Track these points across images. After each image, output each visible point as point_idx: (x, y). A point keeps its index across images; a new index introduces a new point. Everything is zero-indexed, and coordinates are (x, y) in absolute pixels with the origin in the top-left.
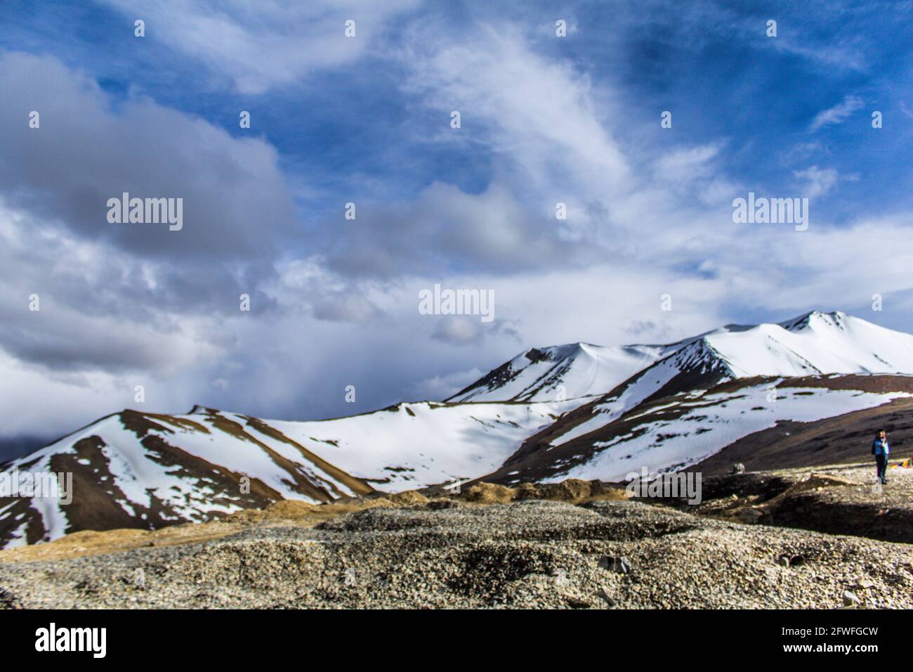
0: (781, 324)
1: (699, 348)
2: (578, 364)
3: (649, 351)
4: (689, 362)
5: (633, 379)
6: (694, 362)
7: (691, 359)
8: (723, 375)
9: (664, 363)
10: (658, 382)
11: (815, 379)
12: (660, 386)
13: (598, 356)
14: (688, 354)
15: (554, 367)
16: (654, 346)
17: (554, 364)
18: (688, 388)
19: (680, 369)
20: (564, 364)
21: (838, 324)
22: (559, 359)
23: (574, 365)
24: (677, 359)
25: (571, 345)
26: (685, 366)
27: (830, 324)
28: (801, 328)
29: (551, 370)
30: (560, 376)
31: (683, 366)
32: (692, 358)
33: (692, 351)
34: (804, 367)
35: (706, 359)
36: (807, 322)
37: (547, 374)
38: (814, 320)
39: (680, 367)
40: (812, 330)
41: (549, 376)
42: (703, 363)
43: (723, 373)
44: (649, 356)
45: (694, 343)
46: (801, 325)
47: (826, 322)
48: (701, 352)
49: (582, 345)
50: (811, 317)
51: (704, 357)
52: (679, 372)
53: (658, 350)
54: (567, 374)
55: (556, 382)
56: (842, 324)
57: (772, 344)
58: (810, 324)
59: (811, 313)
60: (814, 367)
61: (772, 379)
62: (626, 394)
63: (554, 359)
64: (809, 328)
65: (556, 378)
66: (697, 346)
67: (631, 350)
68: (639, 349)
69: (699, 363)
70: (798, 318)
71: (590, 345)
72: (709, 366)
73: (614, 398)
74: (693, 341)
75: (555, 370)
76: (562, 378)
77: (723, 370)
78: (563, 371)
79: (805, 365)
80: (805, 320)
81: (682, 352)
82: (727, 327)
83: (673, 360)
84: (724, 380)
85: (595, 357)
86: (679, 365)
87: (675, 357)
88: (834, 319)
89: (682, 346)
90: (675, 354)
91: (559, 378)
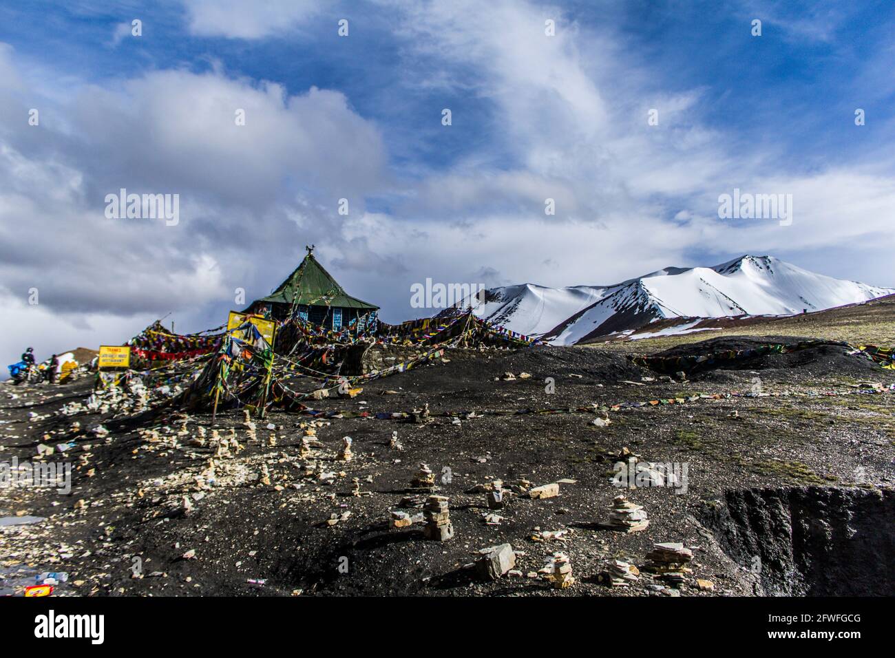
0: (714, 269)
1: (634, 290)
2: (524, 304)
3: (592, 292)
4: (624, 303)
5: (572, 320)
6: (629, 303)
7: (626, 301)
8: (654, 315)
9: (602, 304)
10: (595, 322)
11: (729, 320)
12: (596, 326)
13: (543, 296)
14: (625, 295)
15: (502, 307)
16: (597, 288)
17: (502, 304)
18: (621, 328)
19: (616, 310)
20: (511, 304)
21: (768, 267)
22: (507, 299)
23: (521, 306)
24: (614, 300)
25: (519, 286)
26: (621, 307)
27: (761, 268)
28: (733, 272)
29: (499, 310)
30: (507, 316)
31: (619, 307)
32: (628, 299)
33: (628, 293)
34: (731, 309)
35: (640, 301)
36: (739, 266)
37: (494, 314)
38: (745, 264)
39: (616, 308)
40: (744, 274)
41: (497, 316)
42: (637, 304)
43: (654, 313)
44: (592, 297)
45: (630, 285)
46: (733, 268)
47: (758, 265)
48: (636, 294)
49: (528, 286)
50: (743, 260)
51: (638, 298)
52: (615, 312)
53: (601, 292)
54: (514, 314)
55: (503, 321)
56: (772, 268)
57: (704, 287)
58: (742, 267)
59: (744, 257)
60: (740, 309)
61: (692, 320)
62: (566, 334)
63: (502, 300)
64: (741, 270)
65: (503, 318)
66: (633, 288)
67: (575, 291)
68: (583, 290)
69: (633, 305)
70: (732, 261)
71: (537, 286)
72: (642, 307)
73: (554, 337)
74: (629, 284)
75: (502, 310)
76: (509, 318)
77: (654, 310)
78: (510, 311)
79: (733, 307)
80: (737, 264)
81: (619, 294)
82: (666, 270)
83: (610, 301)
84: (654, 320)
85: (541, 298)
86: (615, 306)
87: (612, 298)
88: (765, 263)
89: (620, 288)
90: (612, 295)
91: (507, 318)
